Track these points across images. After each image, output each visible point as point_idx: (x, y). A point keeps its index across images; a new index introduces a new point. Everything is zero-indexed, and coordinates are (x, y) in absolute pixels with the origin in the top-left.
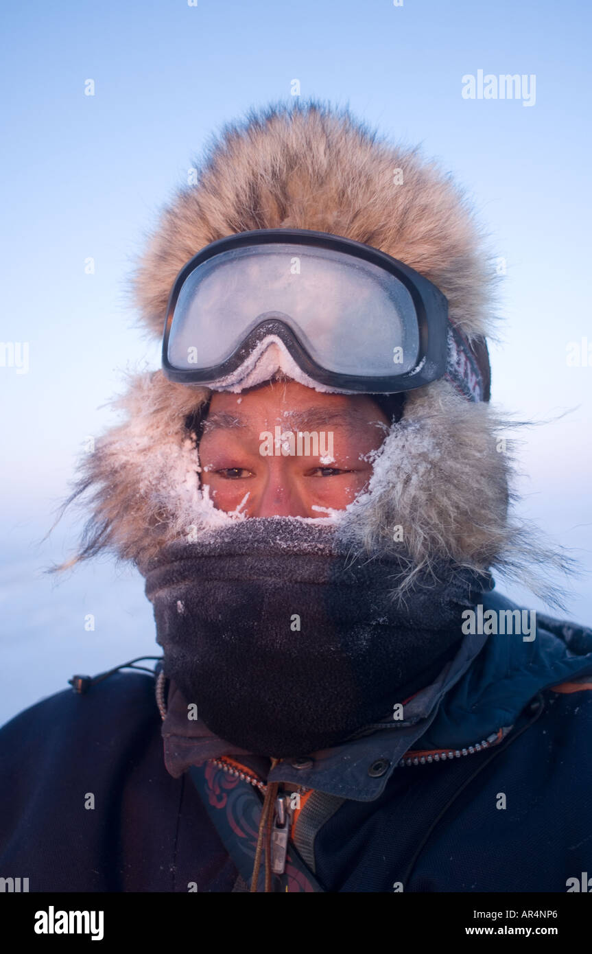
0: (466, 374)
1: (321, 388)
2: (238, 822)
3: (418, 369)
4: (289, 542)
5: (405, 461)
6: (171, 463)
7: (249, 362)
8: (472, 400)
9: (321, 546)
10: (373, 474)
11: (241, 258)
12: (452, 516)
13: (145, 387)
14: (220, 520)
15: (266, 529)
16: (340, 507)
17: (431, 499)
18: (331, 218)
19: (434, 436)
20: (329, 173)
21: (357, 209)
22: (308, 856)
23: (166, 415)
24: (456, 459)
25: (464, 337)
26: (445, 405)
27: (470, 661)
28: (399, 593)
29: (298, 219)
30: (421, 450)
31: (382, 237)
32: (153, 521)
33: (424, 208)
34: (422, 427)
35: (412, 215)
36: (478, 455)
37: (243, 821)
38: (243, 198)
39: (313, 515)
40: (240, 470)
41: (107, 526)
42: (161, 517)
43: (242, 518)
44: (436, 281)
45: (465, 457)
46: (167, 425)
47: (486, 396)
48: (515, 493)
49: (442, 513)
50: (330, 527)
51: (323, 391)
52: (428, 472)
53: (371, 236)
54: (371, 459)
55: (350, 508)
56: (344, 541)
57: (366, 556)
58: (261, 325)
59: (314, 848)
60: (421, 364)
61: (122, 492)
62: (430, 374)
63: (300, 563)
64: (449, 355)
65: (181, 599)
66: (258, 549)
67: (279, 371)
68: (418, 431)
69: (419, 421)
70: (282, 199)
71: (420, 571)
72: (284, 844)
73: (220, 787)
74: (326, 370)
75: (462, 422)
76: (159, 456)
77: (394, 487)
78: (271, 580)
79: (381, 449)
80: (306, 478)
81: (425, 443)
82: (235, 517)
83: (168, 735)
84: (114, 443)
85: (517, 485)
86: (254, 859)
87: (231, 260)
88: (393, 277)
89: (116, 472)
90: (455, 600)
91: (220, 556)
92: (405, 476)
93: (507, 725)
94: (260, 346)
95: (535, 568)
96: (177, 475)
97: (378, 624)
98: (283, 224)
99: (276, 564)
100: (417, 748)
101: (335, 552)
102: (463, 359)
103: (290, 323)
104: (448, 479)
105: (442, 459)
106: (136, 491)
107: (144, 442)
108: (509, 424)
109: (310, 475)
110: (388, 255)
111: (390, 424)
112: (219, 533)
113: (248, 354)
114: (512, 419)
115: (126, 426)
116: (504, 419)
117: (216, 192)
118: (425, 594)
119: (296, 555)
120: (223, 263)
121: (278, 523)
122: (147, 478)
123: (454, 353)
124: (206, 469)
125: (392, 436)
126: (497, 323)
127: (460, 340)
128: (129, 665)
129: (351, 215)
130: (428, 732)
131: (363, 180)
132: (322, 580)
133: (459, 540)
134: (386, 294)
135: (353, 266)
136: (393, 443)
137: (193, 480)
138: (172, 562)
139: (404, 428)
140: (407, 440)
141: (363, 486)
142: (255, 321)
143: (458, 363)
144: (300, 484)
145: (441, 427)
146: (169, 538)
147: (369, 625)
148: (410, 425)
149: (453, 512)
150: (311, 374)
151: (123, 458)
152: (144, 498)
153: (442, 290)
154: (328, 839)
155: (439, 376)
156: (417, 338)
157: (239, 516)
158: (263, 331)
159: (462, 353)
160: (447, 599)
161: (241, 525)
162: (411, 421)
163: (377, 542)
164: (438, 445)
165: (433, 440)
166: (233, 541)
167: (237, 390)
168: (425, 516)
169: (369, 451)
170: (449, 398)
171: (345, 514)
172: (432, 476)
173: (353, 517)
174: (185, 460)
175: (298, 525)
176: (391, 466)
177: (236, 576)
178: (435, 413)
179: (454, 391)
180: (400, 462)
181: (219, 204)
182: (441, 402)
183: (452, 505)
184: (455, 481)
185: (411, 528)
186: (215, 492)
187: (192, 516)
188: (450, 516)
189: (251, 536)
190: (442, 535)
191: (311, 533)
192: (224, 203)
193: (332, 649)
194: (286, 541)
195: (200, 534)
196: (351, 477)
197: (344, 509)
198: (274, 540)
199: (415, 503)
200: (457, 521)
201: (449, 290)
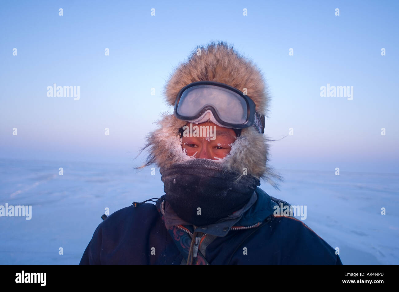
0: (258, 125)
1: (220, 125)
2: (183, 244)
3: (246, 123)
4: (208, 166)
5: (241, 147)
6: (174, 141)
7: (202, 116)
8: (259, 133)
9: (216, 168)
10: (231, 150)
11: (202, 88)
12: (252, 163)
13: (169, 119)
14: (188, 158)
15: (202, 162)
16: (222, 158)
17: (246, 158)
18: (227, 79)
19: (249, 141)
20: (228, 67)
21: (234, 78)
22: (204, 253)
23: (174, 128)
24: (254, 148)
25: (259, 114)
26: (252, 133)
27: (252, 205)
28: (236, 182)
29: (218, 78)
30: (245, 145)
31: (240, 86)
32: (169, 157)
33: (252, 80)
34: (246, 139)
35: (249, 80)
36: (260, 147)
37: (185, 244)
38: (203, 71)
39: (214, 159)
40: (194, 145)
41: (154, 158)
42: (171, 156)
43: (195, 158)
44: (253, 99)
45: (257, 148)
46: (174, 130)
47: (263, 132)
48: (269, 159)
49: (249, 162)
50: (219, 163)
51: (221, 126)
52: (246, 151)
53: (237, 85)
54: (231, 146)
55: (224, 158)
56: (223, 167)
57: (228, 171)
58: (206, 107)
59: (206, 251)
60: (247, 122)
61: (160, 148)
62: (249, 124)
63: (210, 171)
64: (255, 120)
65: (175, 179)
66: (199, 167)
67: (209, 119)
68: (244, 140)
69: (245, 137)
70: (214, 73)
71: (242, 177)
72: (197, 250)
73: (178, 235)
74: (222, 121)
75: (257, 138)
76: (171, 139)
77: (237, 154)
78: (202, 175)
79: (234, 143)
80: (213, 149)
81: (246, 143)
82: (193, 158)
83: (166, 218)
84: (158, 134)
85: (269, 157)
86: (188, 255)
87: (199, 88)
88: (242, 98)
89: (159, 142)
90: (250, 186)
91: (188, 168)
92: (240, 151)
93: (261, 222)
94: (206, 113)
95: (272, 178)
96: (176, 145)
97: (229, 190)
98: (214, 80)
99: (204, 171)
100: (236, 225)
101: (220, 169)
102: (258, 121)
103: (214, 108)
104: (252, 153)
105: (250, 148)
106: (164, 148)
107: (167, 134)
108: (269, 140)
109: (214, 148)
110: (241, 91)
111: (237, 137)
112: (188, 161)
113: (202, 114)
114: (269, 139)
115: (161, 129)
116: (267, 139)
117: (196, 68)
118: (242, 183)
119: (209, 169)
120: (196, 88)
121: (205, 160)
122: (168, 144)
123: (256, 119)
124: (185, 144)
125: (237, 140)
126: (268, 112)
127: (258, 115)
128: (150, 200)
129: (233, 79)
130: (239, 221)
131: (236, 70)
132: (216, 176)
133: (253, 169)
134: (240, 102)
135: (232, 94)
136: (237, 142)
137: (180, 147)
138: (174, 169)
139: (241, 138)
140: (241, 142)
141: (228, 153)
142: (205, 106)
143: (256, 122)
144: (211, 150)
145: (251, 139)
146: (173, 162)
147: (227, 190)
148: (243, 138)
149: (252, 162)
150: (218, 122)
151: (161, 139)
152: (167, 150)
153: (254, 102)
154: (209, 249)
155: (251, 125)
156: (247, 114)
157: (194, 157)
158: (207, 109)
159: (258, 119)
160: (248, 186)
161: (195, 160)
162: (243, 137)
163: (231, 168)
164: (249, 144)
165: (248, 142)
166: (192, 164)
167: (197, 123)
168: (245, 162)
169: (231, 143)
170: (253, 132)
171: (223, 160)
172: (247, 152)
173: (225, 161)
174: (178, 141)
175: (210, 161)
176: (237, 148)
177: (192, 173)
178: (249, 135)
179: (255, 129)
180: (239, 147)
181: (196, 71)
182: (251, 132)
183: (252, 160)
184: (253, 154)
185: (240, 165)
186: (187, 150)
187: (181, 156)
188: (251, 163)
189: (197, 163)
190: (249, 168)
191: (214, 164)
192: (197, 71)
193: (217, 195)
194: (207, 165)
195: (182, 162)
196: (225, 150)
197: (223, 158)
198: (204, 165)
199: (242, 158)
200: (253, 164)
201: (257, 102)
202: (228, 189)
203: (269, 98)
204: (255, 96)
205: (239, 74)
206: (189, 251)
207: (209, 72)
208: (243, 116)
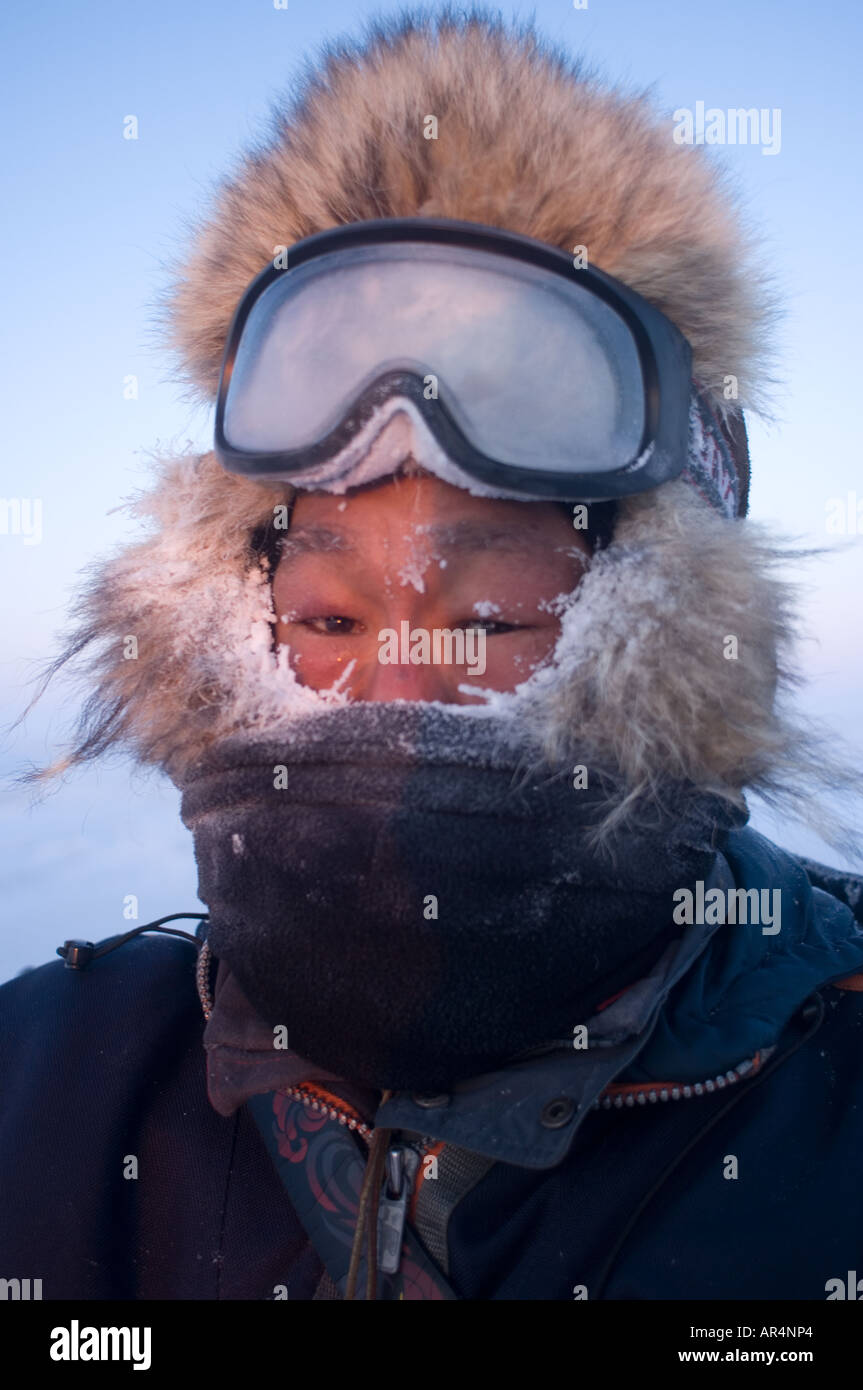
0: (715, 472)
1: (479, 489)
2: (324, 1186)
3: (642, 462)
4: (421, 746)
5: (618, 616)
6: (227, 606)
7: (359, 442)
8: (725, 515)
9: (473, 753)
10: (560, 634)
11: (349, 266)
12: (695, 708)
13: (186, 481)
14: (306, 703)
15: (382, 720)
16: (506, 687)
17: (659, 681)
18: (503, 203)
20: (502, 126)
21: (547, 188)
22: (437, 1243)
23: (219, 527)
24: (702, 614)
25: (713, 409)
26: (684, 522)
28: (599, 835)
29: (447, 201)
30: (644, 598)
31: (587, 238)
32: (195, 702)
33: (659, 192)
34: (647, 559)
35: (639, 202)
36: (738, 608)
37: (332, 1186)
38: (355, 166)
39: (460, 700)
41: (119, 708)
42: (209, 697)
43: (343, 701)
44: (673, 315)
45: (718, 610)
46: (222, 543)
47: (742, 508)
48: (793, 671)
49: (677, 703)
50: (489, 721)
51: (483, 493)
52: (655, 634)
53: (565, 233)
54: (559, 609)
55: (523, 689)
56: (513, 745)
57: (547, 770)
58: (381, 380)
59: (449, 1230)
60: (647, 454)
61: (143, 654)
62: (661, 470)
63: (438, 778)
64: (692, 440)
65: (238, 831)
66: (368, 753)
67: (409, 458)
68: (638, 566)
69: (641, 549)
70: (424, 171)
72: (398, 1226)
73: (296, 1124)
74: (488, 459)
75: (713, 551)
76: (208, 594)
77: (596, 658)
78: (387, 807)
79: (575, 593)
82: (330, 701)
83: (215, 1046)
84: (133, 571)
86: (350, 1251)
87: (334, 270)
88: (605, 306)
89: (136, 619)
91: (305, 764)
92: (614, 641)
94: (380, 415)
96: (235, 627)
97: (565, 882)
98: (421, 210)
99: (397, 781)
100: (624, 1080)
101: (496, 762)
102: (712, 448)
104: (689, 647)
105: (679, 614)
106: (168, 651)
107: (183, 570)
111: (591, 551)
112: (305, 725)
113: (358, 429)
115: (154, 543)
117: (310, 155)
118: (641, 834)
119: (431, 766)
120: (321, 275)
121: (403, 712)
122: (189, 626)
123: (699, 437)
125: (595, 572)
127: (710, 415)
128: (155, 926)
129: (537, 198)
130: (641, 1056)
131: (558, 142)
132: (473, 808)
133: (703, 748)
134: (592, 333)
136: (597, 585)
137: (261, 637)
138: (226, 770)
139: (616, 559)
140: (619, 580)
141: (544, 653)
142: (372, 373)
143: (704, 454)
145: (677, 560)
146: (221, 732)
147: (550, 885)
148: (627, 555)
149: (695, 704)
150: (465, 466)
151: (147, 597)
152: (181, 664)
153: (684, 331)
154: (468, 1223)
155: (674, 476)
156: (641, 409)
157: (340, 691)
158: (385, 389)
159: (711, 439)
160: (677, 842)
161: (341, 713)
162: (627, 548)
163: (567, 748)
164: (673, 590)
165: (665, 582)
166: (327, 741)
167: (339, 488)
168: (649, 708)
169: (556, 595)
170: (691, 511)
171: (514, 701)
172: (662, 639)
173: (527, 706)
174: (250, 603)
175: (435, 716)
176: (593, 623)
177: (331, 797)
178: (669, 537)
179: (699, 499)
180: (606, 617)
181: (315, 175)
182: (677, 518)
183: (694, 691)
184: (700, 652)
185: (624, 727)
186: (297, 657)
187: (260, 696)
188: (690, 710)
189: (356, 733)
190: (677, 741)
191: (456, 731)
192: (322, 174)
193: (487, 922)
194: (415, 743)
195: (273, 726)
196: (526, 638)
197: (513, 691)
198: (395, 740)
199: (631, 686)
200: (701, 718)
201: (695, 331)
202: (557, 882)
203: (771, 302)
204: (687, 297)
205: (576, 162)
206: (351, 1233)
207: (390, 169)
208: (620, 423)
